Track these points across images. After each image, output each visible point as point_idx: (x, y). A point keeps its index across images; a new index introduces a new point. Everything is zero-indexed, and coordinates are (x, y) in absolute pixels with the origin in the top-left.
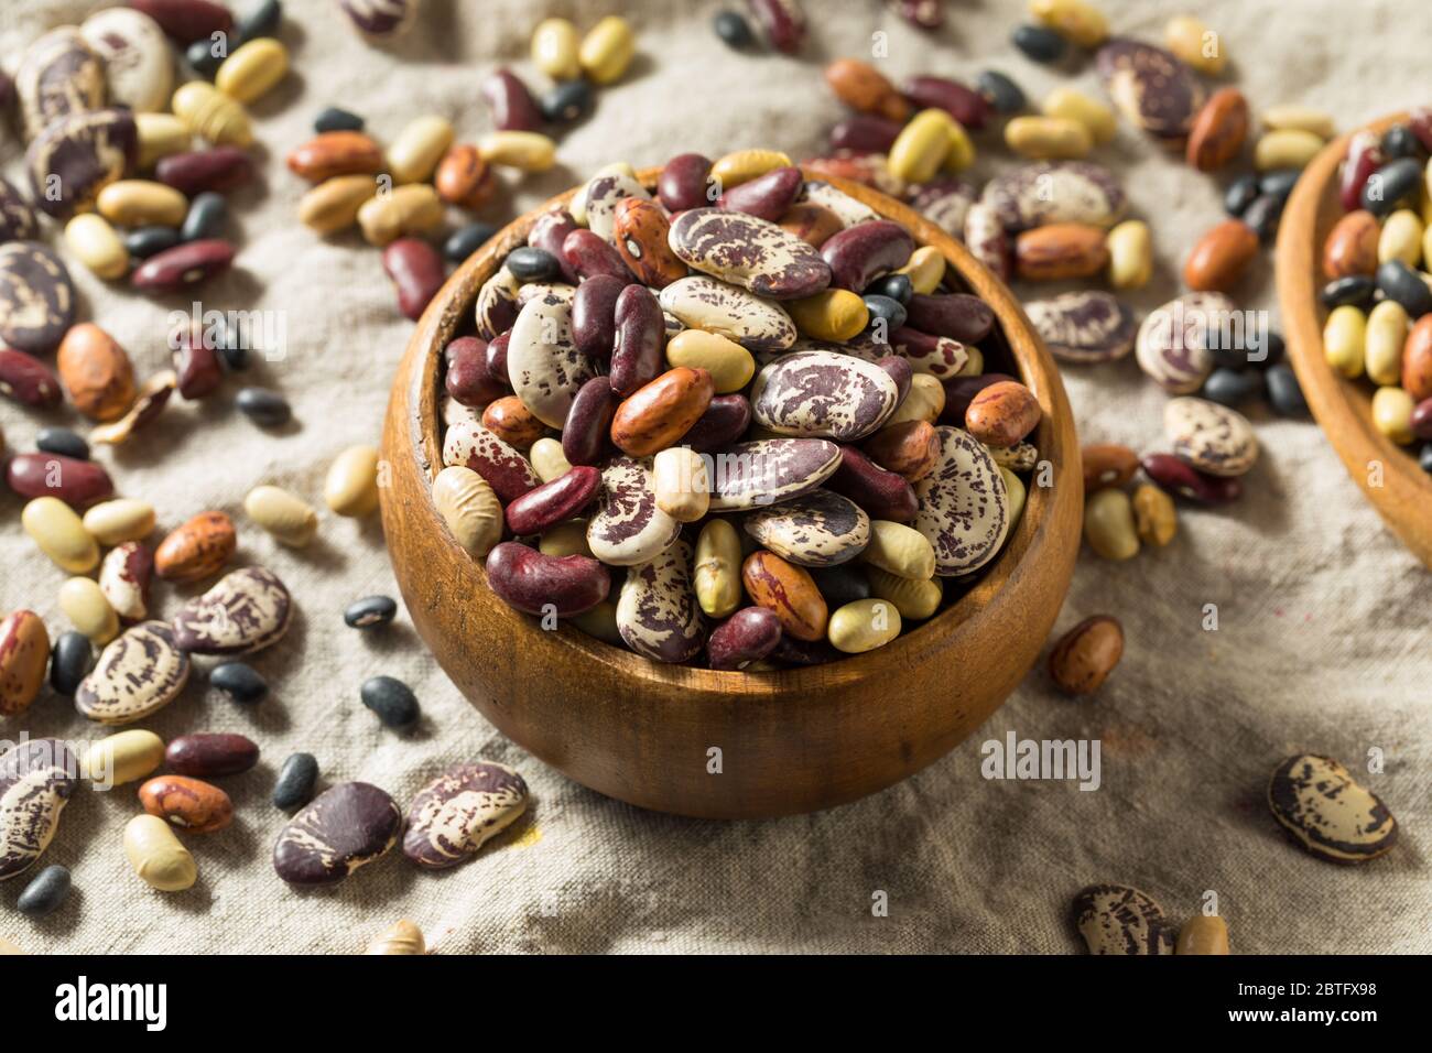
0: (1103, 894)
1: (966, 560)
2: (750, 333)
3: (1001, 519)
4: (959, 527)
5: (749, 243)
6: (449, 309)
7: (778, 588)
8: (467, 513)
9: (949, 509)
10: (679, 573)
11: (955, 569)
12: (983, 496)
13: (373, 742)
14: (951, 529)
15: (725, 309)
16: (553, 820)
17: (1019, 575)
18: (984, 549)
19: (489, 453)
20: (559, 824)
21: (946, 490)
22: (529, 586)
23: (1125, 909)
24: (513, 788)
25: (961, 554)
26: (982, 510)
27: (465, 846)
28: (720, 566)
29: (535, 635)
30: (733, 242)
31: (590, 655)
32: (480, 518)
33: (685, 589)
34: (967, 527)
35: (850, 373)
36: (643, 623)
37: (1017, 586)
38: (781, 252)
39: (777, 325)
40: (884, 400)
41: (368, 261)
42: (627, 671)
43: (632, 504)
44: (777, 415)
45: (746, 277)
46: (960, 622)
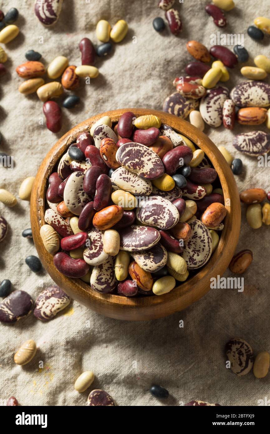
0: (235, 344)
1: (197, 266)
2: (137, 192)
3: (209, 252)
4: (196, 255)
5: (140, 160)
6: (51, 163)
7: (138, 277)
8: (48, 244)
9: (193, 249)
10: (111, 265)
11: (193, 268)
12: (204, 244)
13: (28, 274)
14: (193, 256)
15: (130, 183)
16: (78, 307)
17: (213, 268)
18: (203, 262)
19: (57, 223)
20: (79, 308)
21: (193, 242)
22: (65, 269)
23: (240, 350)
24: (66, 297)
25: (195, 264)
26: (203, 249)
27: (51, 315)
28: (122, 267)
29: (67, 280)
30: (135, 160)
31: (82, 288)
32: (52, 246)
33: (112, 270)
34: (198, 255)
35: (166, 209)
36: (98, 283)
37: (212, 272)
38: (150, 163)
39: (145, 189)
40: (175, 220)
41: (39, 105)
42: (93, 295)
43: (97, 246)
44: (143, 219)
45: (138, 172)
46: (193, 285)
